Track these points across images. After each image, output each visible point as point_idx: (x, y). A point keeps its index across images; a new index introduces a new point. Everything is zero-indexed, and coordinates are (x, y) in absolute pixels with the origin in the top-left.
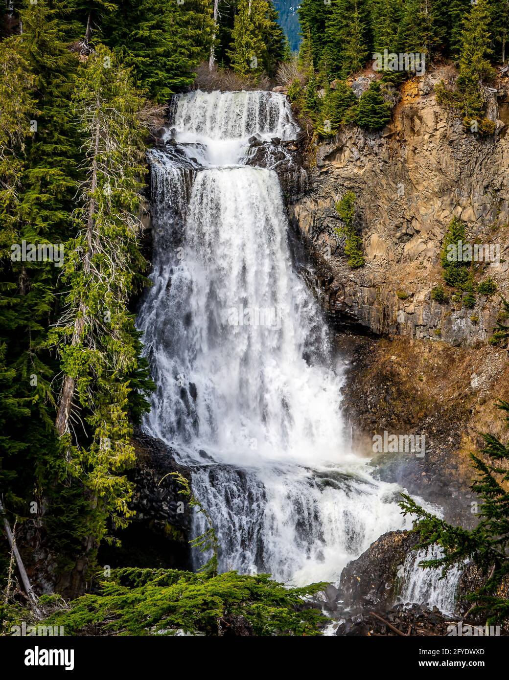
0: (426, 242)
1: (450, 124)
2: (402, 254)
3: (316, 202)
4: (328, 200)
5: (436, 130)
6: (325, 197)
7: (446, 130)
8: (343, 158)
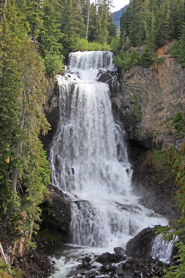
0: (166, 112)
1: (176, 65)
2: (157, 117)
3: (124, 96)
4: (128, 95)
5: (171, 68)
6: (127, 94)
7: (175, 68)
8: (134, 78)
